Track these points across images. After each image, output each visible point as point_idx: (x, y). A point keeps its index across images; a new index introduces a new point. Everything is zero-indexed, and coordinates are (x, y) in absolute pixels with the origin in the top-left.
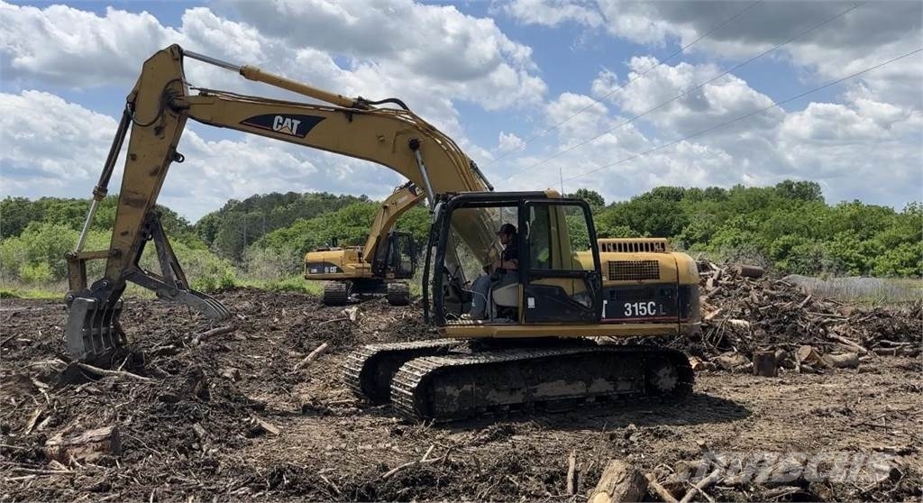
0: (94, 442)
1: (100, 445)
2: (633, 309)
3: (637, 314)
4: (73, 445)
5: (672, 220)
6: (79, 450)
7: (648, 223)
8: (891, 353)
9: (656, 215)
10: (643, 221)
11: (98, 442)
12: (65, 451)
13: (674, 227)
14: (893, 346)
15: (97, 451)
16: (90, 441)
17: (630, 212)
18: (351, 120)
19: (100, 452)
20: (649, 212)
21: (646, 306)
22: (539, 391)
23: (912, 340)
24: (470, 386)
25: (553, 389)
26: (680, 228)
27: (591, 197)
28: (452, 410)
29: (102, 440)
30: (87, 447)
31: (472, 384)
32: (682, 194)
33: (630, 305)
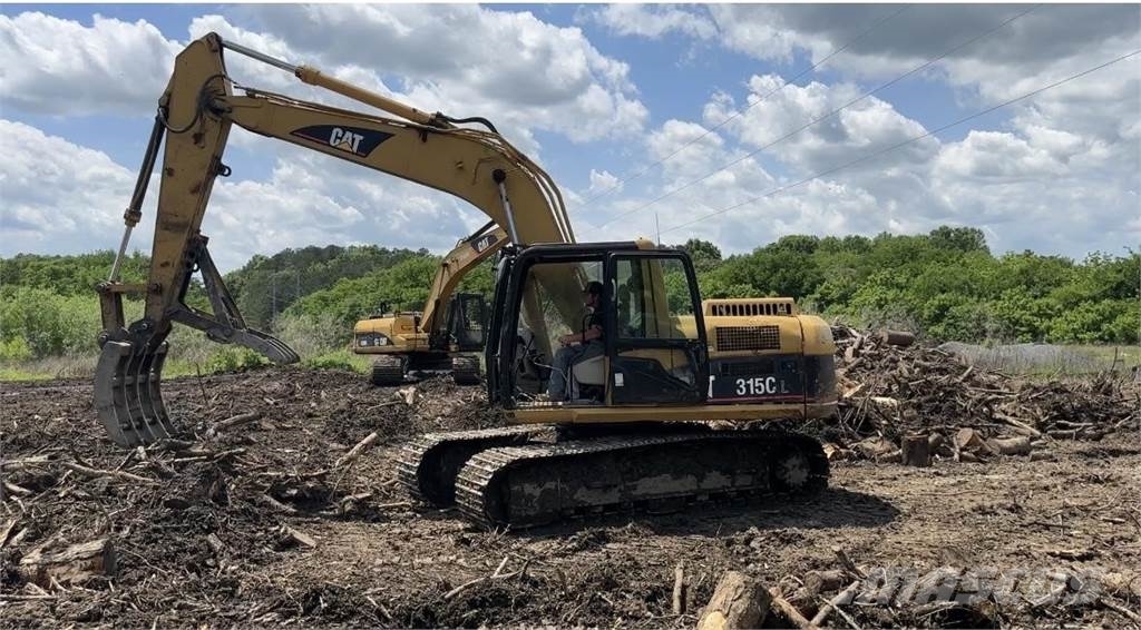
0: (82, 559)
1: (89, 562)
2: (747, 386)
3: (752, 392)
4: (56, 563)
5: (804, 276)
6: (63, 570)
7: (774, 281)
8: (1070, 436)
9: (784, 270)
10: (768, 278)
11: (86, 559)
12: (44, 572)
13: (806, 285)
14: (1072, 428)
15: (86, 570)
16: (77, 559)
17: (752, 267)
18: (424, 141)
19: (90, 572)
20: (775, 267)
21: (764, 382)
22: (640, 487)
23: (1095, 419)
24: (554, 484)
25: (656, 485)
26: (813, 286)
27: (704, 249)
28: (532, 513)
29: (92, 557)
30: (73, 566)
31: (556, 481)
32: (816, 244)
33: (743, 381)
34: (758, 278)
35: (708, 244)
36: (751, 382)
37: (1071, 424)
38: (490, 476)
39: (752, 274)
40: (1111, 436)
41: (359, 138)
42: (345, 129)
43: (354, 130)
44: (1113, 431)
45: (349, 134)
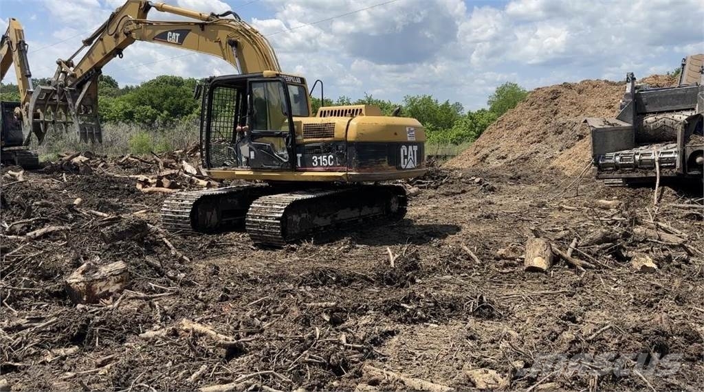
0: (114, 275)
1: (119, 277)
2: (319, 160)
3: (321, 165)
4: (97, 280)
5: (185, 102)
6: (103, 284)
7: (166, 105)
8: (424, 188)
9: (172, 98)
10: (162, 103)
11: (118, 275)
12: (90, 287)
13: (187, 109)
14: (424, 183)
15: (118, 283)
16: (111, 275)
17: (150, 95)
18: (203, 30)
19: (121, 284)
20: (166, 96)
21: (327, 158)
22: (338, 216)
23: (433, 179)
24: (305, 214)
25: (344, 215)
26: (191, 109)
27: (107, 81)
28: (296, 232)
29: (120, 274)
30: (109, 281)
31: (306, 212)
32: (183, 82)
33: (316, 157)
34: (155, 102)
35: (109, 78)
36: (320, 158)
37: (423, 182)
38: (283, 211)
39: (150, 99)
40: (442, 186)
41: (178, 35)
42: (172, 32)
43: (176, 31)
44: (442, 184)
45: (174, 34)
